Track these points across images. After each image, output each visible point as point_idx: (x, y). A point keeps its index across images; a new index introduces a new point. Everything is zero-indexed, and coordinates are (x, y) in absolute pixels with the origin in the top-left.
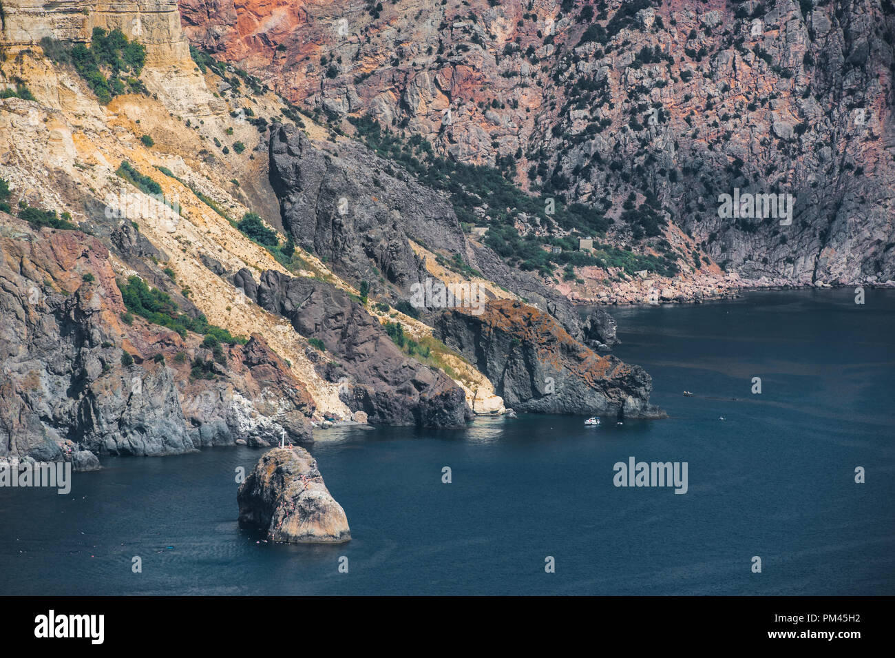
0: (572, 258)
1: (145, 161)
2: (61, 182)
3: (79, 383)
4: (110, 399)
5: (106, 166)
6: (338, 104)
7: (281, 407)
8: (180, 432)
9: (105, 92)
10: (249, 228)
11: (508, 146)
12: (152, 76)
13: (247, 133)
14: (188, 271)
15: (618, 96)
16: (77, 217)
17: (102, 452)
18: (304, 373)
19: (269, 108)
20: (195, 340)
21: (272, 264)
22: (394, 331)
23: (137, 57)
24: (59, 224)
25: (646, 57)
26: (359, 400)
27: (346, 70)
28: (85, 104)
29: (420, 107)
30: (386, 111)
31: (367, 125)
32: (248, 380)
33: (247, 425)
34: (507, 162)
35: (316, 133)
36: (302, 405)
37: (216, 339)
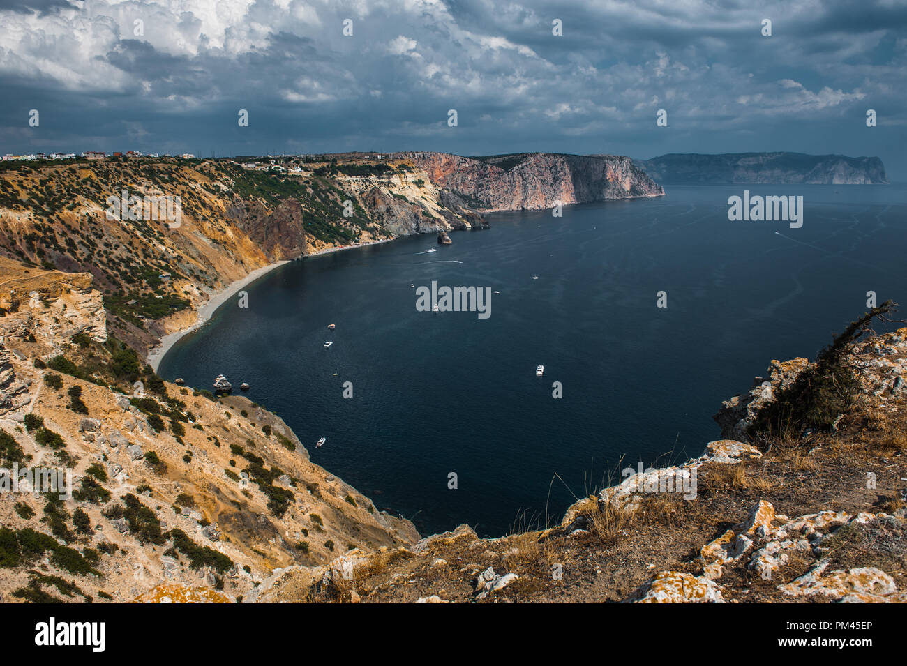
0: (479, 207)
1: (425, 196)
2: (414, 199)
3: (417, 224)
4: (421, 227)
5: (420, 197)
6: (449, 188)
7: (443, 227)
8: (430, 230)
9: (419, 187)
10: (438, 204)
11: (471, 193)
12: (425, 185)
13: (437, 192)
14: (430, 210)
15: (485, 186)
16: (416, 203)
17: (421, 233)
18: (445, 223)
19: (440, 189)
20: (431, 219)
21: (441, 208)
22: (457, 217)
23: (423, 182)
24: (414, 204)
25: (488, 181)
26: (452, 226)
27: (450, 183)
28: (417, 188)
29: (459, 188)
30: (455, 189)
31: (452, 190)
32: (438, 223)
33: (438, 229)
34: (471, 194)
35: (446, 192)
36: (445, 227)
37: (434, 218)
